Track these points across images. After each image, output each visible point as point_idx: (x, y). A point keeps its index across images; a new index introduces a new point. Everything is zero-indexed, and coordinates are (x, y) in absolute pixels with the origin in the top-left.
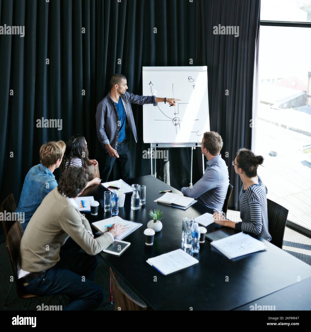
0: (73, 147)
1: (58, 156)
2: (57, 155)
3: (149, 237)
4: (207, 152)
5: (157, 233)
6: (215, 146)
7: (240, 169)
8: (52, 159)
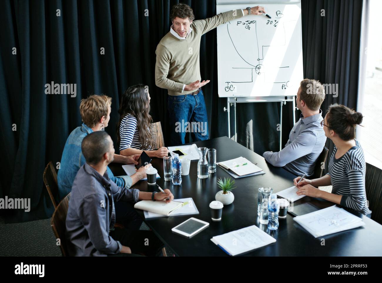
0: (131, 97)
1: (102, 112)
2: (100, 112)
3: (217, 211)
4: (304, 106)
5: (226, 207)
6: (314, 98)
7: (333, 131)
8: (95, 115)
